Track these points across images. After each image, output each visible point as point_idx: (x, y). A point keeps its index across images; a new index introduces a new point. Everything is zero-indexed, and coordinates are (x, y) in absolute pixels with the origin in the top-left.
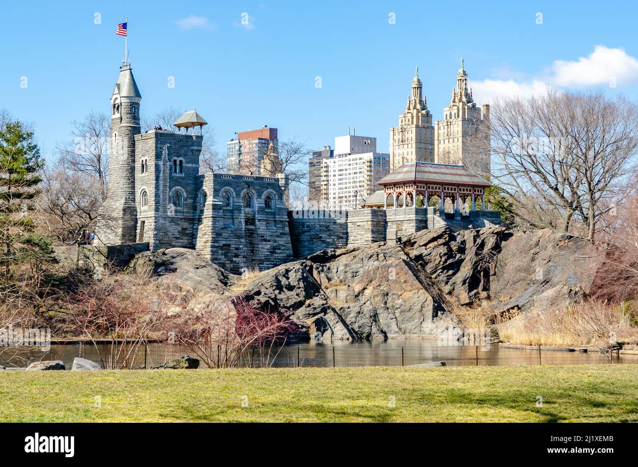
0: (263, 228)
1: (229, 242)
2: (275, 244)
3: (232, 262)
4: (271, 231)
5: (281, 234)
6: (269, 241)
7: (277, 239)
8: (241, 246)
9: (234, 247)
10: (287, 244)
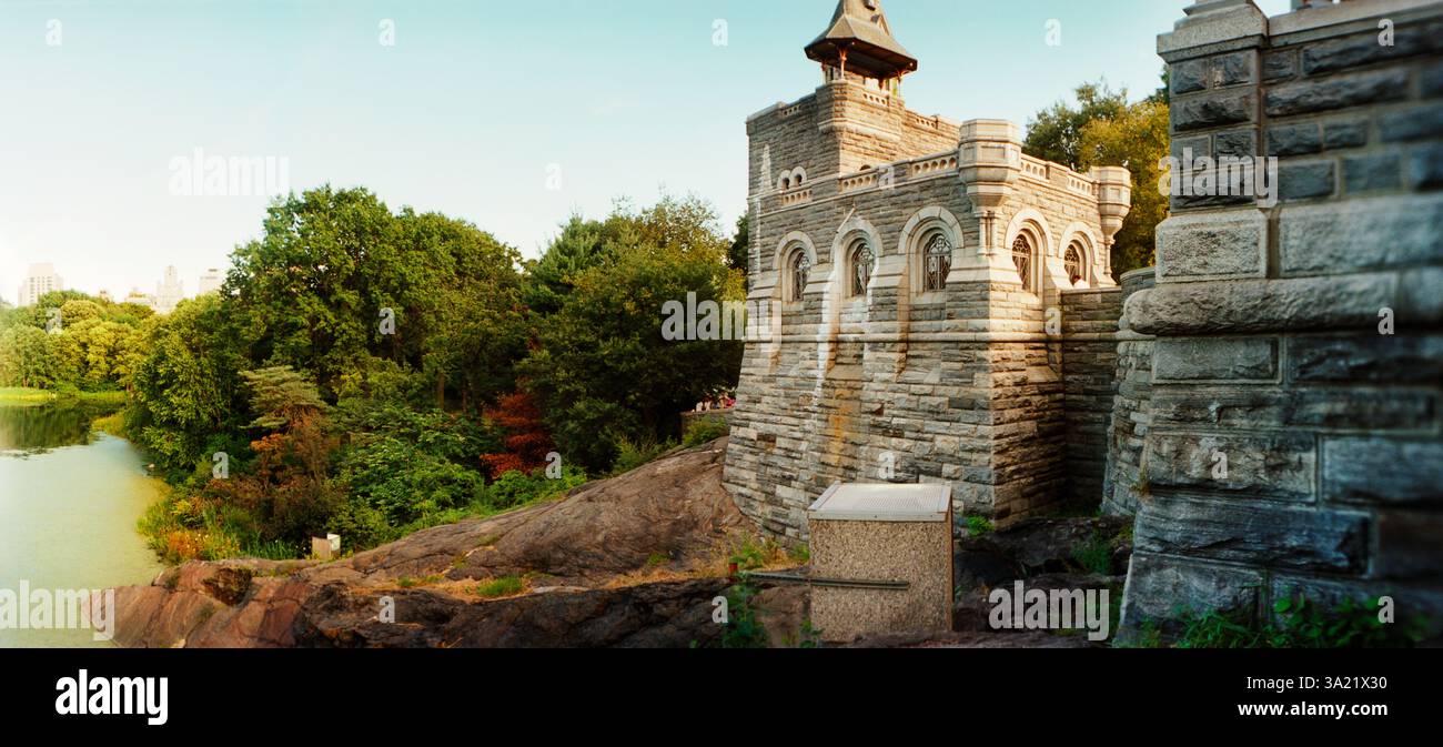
0: (886, 376)
1: (771, 429)
2: (922, 449)
3: (772, 499)
4: (914, 388)
5: (954, 403)
6: (898, 433)
7: (932, 426)
8: (803, 446)
9: (783, 445)
10: (971, 451)
